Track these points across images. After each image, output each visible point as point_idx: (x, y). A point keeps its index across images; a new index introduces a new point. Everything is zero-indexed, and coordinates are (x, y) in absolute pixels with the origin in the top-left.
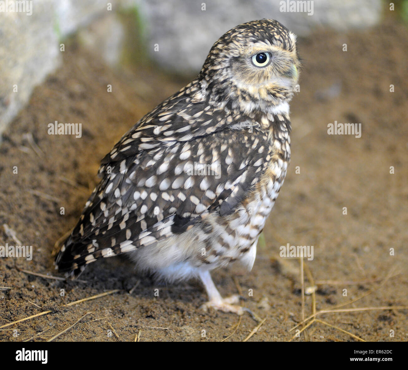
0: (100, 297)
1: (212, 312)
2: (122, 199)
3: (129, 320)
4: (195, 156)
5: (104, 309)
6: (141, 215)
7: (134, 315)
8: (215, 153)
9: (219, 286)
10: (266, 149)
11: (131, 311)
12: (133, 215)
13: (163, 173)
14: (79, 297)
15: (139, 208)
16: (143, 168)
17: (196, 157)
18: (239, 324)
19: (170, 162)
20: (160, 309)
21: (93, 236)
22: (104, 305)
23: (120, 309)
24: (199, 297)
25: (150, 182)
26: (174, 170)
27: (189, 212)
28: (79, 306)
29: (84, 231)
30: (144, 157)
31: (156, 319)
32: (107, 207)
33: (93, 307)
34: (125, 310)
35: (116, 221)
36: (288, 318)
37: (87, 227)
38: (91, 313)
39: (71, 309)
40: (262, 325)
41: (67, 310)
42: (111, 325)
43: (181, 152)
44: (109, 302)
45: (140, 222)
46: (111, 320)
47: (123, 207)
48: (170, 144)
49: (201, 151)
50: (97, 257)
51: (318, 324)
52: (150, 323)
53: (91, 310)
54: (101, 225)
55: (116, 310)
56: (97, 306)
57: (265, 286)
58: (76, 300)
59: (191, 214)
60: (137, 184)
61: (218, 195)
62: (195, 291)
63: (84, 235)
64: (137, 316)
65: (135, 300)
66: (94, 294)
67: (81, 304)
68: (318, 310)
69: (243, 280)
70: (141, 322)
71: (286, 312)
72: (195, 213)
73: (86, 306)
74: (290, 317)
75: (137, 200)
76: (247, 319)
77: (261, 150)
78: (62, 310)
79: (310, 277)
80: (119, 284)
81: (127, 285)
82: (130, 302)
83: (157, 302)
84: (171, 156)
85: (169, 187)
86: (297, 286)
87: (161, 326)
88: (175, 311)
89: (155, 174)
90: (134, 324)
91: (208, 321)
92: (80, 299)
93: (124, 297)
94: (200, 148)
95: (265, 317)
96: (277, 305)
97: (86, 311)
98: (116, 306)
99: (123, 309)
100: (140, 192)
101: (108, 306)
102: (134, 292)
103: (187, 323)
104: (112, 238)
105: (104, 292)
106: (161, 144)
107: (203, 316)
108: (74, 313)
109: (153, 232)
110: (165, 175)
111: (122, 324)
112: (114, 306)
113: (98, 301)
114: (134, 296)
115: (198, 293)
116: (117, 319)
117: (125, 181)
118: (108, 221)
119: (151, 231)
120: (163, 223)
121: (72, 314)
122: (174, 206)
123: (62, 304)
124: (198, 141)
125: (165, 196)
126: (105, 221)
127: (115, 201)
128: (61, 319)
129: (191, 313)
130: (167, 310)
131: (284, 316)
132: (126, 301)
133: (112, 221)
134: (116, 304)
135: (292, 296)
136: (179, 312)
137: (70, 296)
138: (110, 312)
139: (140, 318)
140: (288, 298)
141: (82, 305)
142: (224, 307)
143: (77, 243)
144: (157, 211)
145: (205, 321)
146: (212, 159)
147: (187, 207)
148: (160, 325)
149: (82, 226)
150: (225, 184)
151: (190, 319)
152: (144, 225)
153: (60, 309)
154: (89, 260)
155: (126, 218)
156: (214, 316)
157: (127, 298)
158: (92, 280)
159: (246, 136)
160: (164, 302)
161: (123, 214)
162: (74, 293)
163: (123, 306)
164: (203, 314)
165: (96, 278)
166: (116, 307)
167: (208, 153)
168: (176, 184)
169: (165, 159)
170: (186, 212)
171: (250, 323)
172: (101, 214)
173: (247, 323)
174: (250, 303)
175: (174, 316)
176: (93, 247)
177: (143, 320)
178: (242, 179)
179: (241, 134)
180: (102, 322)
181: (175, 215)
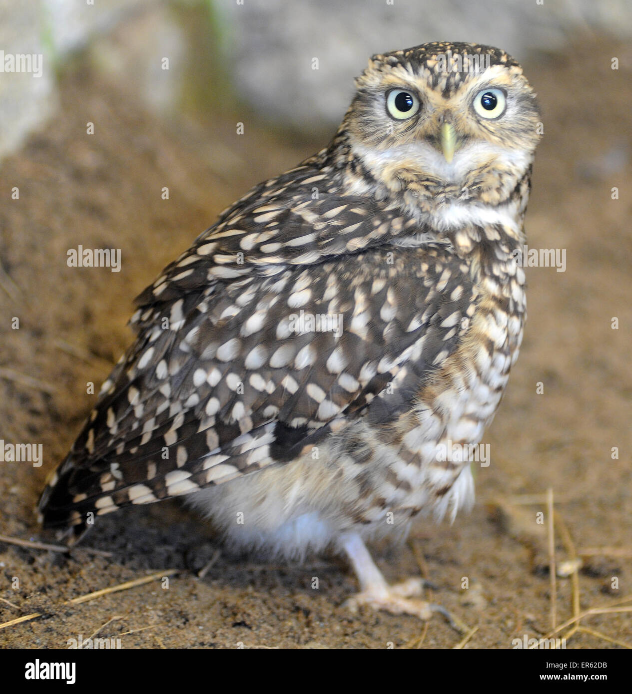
0: (139, 586)
1: (368, 614)
2: (170, 382)
3: (198, 632)
4: (318, 302)
5: (147, 610)
6: (207, 417)
7: (208, 621)
8: (360, 297)
9: (382, 562)
10: (467, 292)
11: (202, 613)
12: (193, 418)
13: (254, 334)
14: (95, 586)
15: (204, 402)
16: (214, 321)
17: (321, 305)
18: (423, 638)
19: (269, 311)
20: (260, 608)
21: (111, 455)
22: (146, 601)
23: (179, 610)
24: (340, 584)
25: (227, 350)
26: (276, 328)
27: (304, 416)
28: (97, 603)
29: (96, 443)
30: (218, 297)
31: (254, 628)
32: (140, 396)
33: (125, 606)
34: (191, 612)
35: (157, 427)
36: (523, 625)
37: (101, 435)
38: (121, 619)
39: (79, 610)
40: (470, 640)
41: (71, 611)
42: (162, 641)
43: (292, 292)
44: (157, 596)
45: (204, 434)
46: (161, 632)
47: (172, 399)
48: (271, 272)
49: (331, 291)
50: (119, 501)
51: (585, 636)
52: (242, 637)
53: (121, 612)
54: (128, 434)
55: (171, 611)
56: (132, 603)
57: (475, 559)
58: (91, 592)
59: (309, 421)
60: (201, 354)
61: (364, 384)
62: (332, 571)
63: (95, 453)
64: (214, 624)
65: (210, 590)
66: (127, 579)
67: (99, 599)
68: (584, 607)
69: (431, 548)
70: (222, 634)
71: (519, 612)
72: (317, 420)
73: (110, 605)
74: (528, 622)
75: (200, 387)
76: (438, 628)
77: (457, 294)
78: (60, 611)
79: (567, 541)
80: (177, 558)
81: (193, 560)
82: (201, 595)
83: (256, 594)
84: (272, 299)
85: (265, 364)
86: (540, 560)
87: (264, 644)
88: (293, 612)
89: (237, 335)
90: (209, 639)
91: (361, 633)
92: (97, 590)
93: (187, 585)
94: (330, 285)
95: (476, 622)
96: (501, 599)
97: (110, 613)
98: (172, 603)
99: (186, 610)
100: (207, 371)
101: (155, 604)
102: (209, 574)
103: (317, 637)
104: (149, 462)
105: (147, 575)
106: (254, 270)
107: (350, 622)
108: (85, 618)
109: (232, 456)
110: (258, 337)
111: (184, 639)
112: (167, 603)
113: (135, 594)
114: (209, 583)
115: (339, 575)
116: (173, 630)
117: (179, 346)
118: (141, 427)
119: (228, 455)
120: (254, 437)
121: (81, 620)
122: (274, 404)
123: (61, 599)
124: (327, 268)
125: (257, 382)
126: (135, 426)
127: (158, 386)
128: (59, 630)
129: (325, 616)
130: (277, 611)
131: (516, 621)
132: (191, 594)
133: (150, 426)
134: (172, 599)
135: (530, 580)
136: (301, 615)
137: (78, 585)
138: (159, 616)
139: (221, 627)
140: (522, 585)
141: (103, 601)
142: (392, 604)
143: (80, 467)
144: (239, 411)
145: (353, 633)
146: (353, 309)
147: (300, 407)
148: (262, 642)
149: (91, 434)
150: (379, 361)
151: (322, 628)
152: (213, 439)
153: (56, 611)
154: (105, 508)
155: (178, 422)
156: (372, 621)
157: (194, 587)
158: (121, 551)
159: (425, 262)
160: (270, 593)
161: (172, 414)
162: (85, 577)
163: (186, 604)
164: (350, 618)
165: (130, 546)
166: (172, 606)
167: (346, 297)
168: (278, 359)
169: (259, 306)
170: (298, 416)
171: (445, 636)
172: (128, 411)
173: (439, 637)
174: (444, 594)
175: (291, 623)
176: (113, 478)
177: (226, 630)
178: (414, 352)
179: (414, 258)
180: (144, 635)
181: (277, 421)
